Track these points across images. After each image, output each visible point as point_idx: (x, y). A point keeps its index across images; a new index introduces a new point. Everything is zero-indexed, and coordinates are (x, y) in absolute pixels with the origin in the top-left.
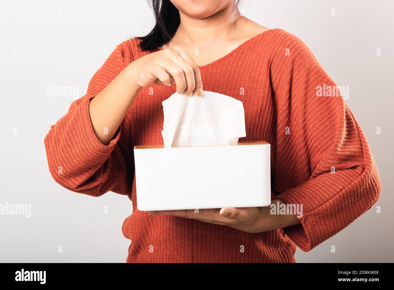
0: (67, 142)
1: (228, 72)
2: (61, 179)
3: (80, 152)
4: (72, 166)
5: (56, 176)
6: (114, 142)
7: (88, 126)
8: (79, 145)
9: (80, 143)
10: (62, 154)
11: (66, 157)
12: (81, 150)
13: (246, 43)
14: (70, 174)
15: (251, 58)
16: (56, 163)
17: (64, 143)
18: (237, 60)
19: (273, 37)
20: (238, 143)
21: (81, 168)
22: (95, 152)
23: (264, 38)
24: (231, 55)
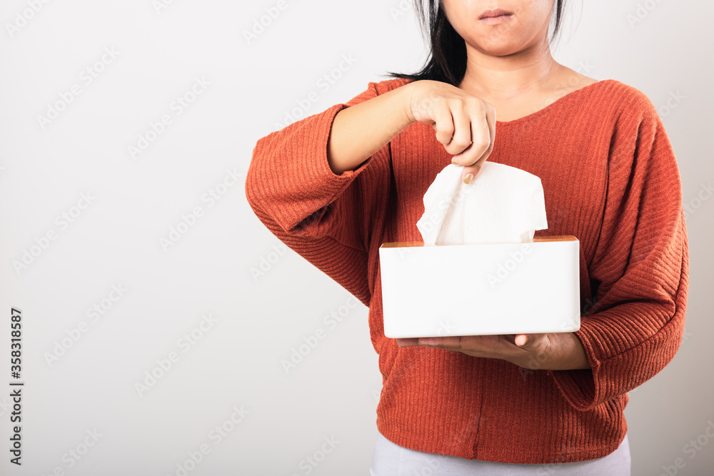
0: (286, 151)
1: (542, 134)
2: (259, 202)
3: (298, 169)
4: (280, 187)
5: (252, 195)
6: (349, 174)
7: (323, 138)
8: (300, 160)
9: (302, 157)
10: (273, 165)
11: (277, 172)
12: (300, 167)
13: (568, 96)
14: (274, 197)
15: (576, 118)
16: (258, 175)
17: (280, 151)
18: (556, 119)
19: (609, 92)
20: (534, 238)
21: (291, 195)
22: (316, 178)
23: (594, 92)
24: (548, 110)
